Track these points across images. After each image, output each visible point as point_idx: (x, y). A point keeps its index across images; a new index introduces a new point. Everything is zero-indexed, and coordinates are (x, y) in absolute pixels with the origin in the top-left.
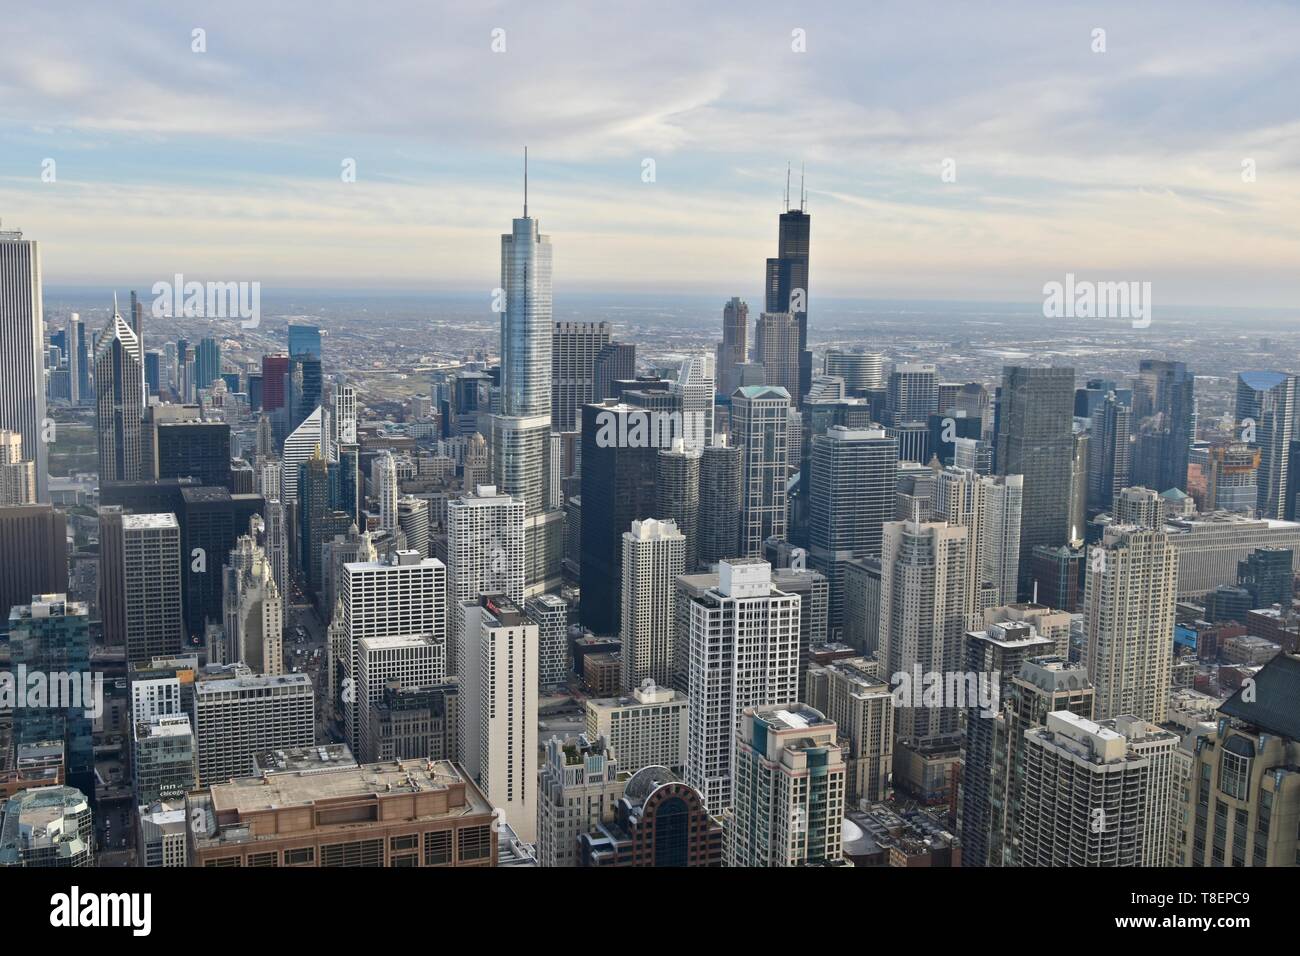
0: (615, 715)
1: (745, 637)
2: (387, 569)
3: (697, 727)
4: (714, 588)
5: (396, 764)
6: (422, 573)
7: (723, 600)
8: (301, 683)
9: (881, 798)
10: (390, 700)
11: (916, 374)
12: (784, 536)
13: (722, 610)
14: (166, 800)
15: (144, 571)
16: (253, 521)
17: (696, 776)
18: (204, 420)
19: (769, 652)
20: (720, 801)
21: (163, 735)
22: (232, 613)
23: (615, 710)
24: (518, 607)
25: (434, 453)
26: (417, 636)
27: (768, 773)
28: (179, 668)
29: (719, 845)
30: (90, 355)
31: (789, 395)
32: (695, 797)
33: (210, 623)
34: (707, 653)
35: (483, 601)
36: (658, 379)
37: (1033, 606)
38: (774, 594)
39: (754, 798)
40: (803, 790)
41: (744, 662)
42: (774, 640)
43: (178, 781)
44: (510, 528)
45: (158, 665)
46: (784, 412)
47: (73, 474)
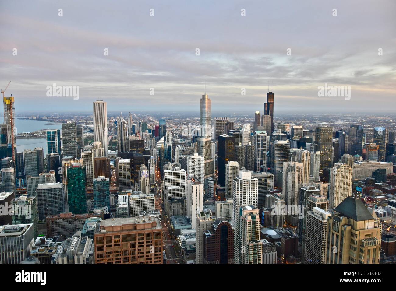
2: (173, 171)
4: (238, 177)
6: (180, 173)
7: (240, 180)
8: (152, 196)
9: (282, 225)
10: (172, 200)
13: (240, 182)
15: (123, 171)
21: (122, 207)
22: (140, 181)
23: (221, 204)
26: (178, 186)
28: (128, 192)
32: (230, 225)
33: (136, 182)
35: (191, 179)
37: (319, 182)
38: (252, 178)
44: (201, 163)
45: (123, 191)
46: (265, 137)
47: (116, 150)
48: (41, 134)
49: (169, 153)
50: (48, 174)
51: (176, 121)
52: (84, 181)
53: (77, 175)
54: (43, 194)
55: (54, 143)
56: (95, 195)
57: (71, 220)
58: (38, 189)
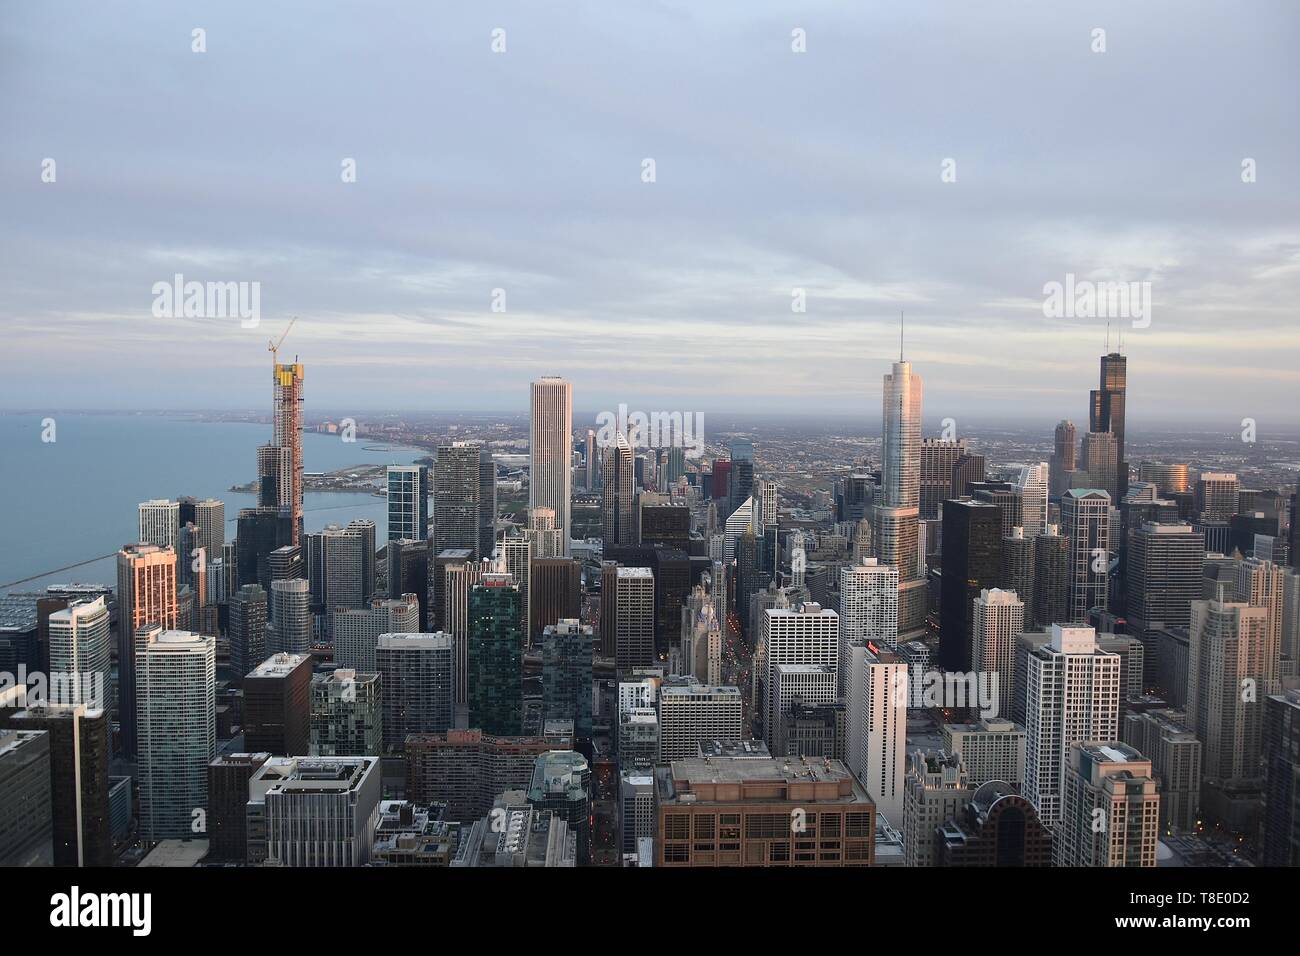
0: (966, 738)
1: (1073, 685)
2: (796, 615)
3: (1032, 753)
4: (1046, 645)
5: (802, 759)
6: (821, 620)
7: (1055, 655)
8: (733, 694)
9: (1189, 825)
10: (796, 710)
11: (1219, 482)
12: (1105, 607)
13: (1054, 663)
14: (638, 768)
15: (630, 607)
16: (703, 576)
17: (1031, 792)
18: (672, 504)
19: (1093, 699)
20: (1051, 814)
21: (638, 722)
22: (687, 640)
23: (966, 734)
24: (892, 649)
25: (832, 532)
26: (816, 666)
27: (1092, 796)
28: (651, 676)
29: (1050, 849)
30: (600, 459)
31: (1109, 496)
32: (1031, 809)
33: (673, 646)
34: (1042, 696)
35: (866, 643)
36: (1002, 482)
38: (1097, 653)
39: (1080, 815)
40: (1122, 812)
41: (1072, 705)
42: (1097, 689)
43: (648, 755)
44: (887, 590)
45: (636, 672)
46: (1105, 509)
47: (587, 538)
48: (355, 479)
49: (767, 552)
50: (398, 604)
51: (770, 446)
52: (520, 633)
53: (497, 610)
54: (394, 665)
55: (408, 508)
56: (547, 678)
57: (481, 754)
58: (378, 651)
